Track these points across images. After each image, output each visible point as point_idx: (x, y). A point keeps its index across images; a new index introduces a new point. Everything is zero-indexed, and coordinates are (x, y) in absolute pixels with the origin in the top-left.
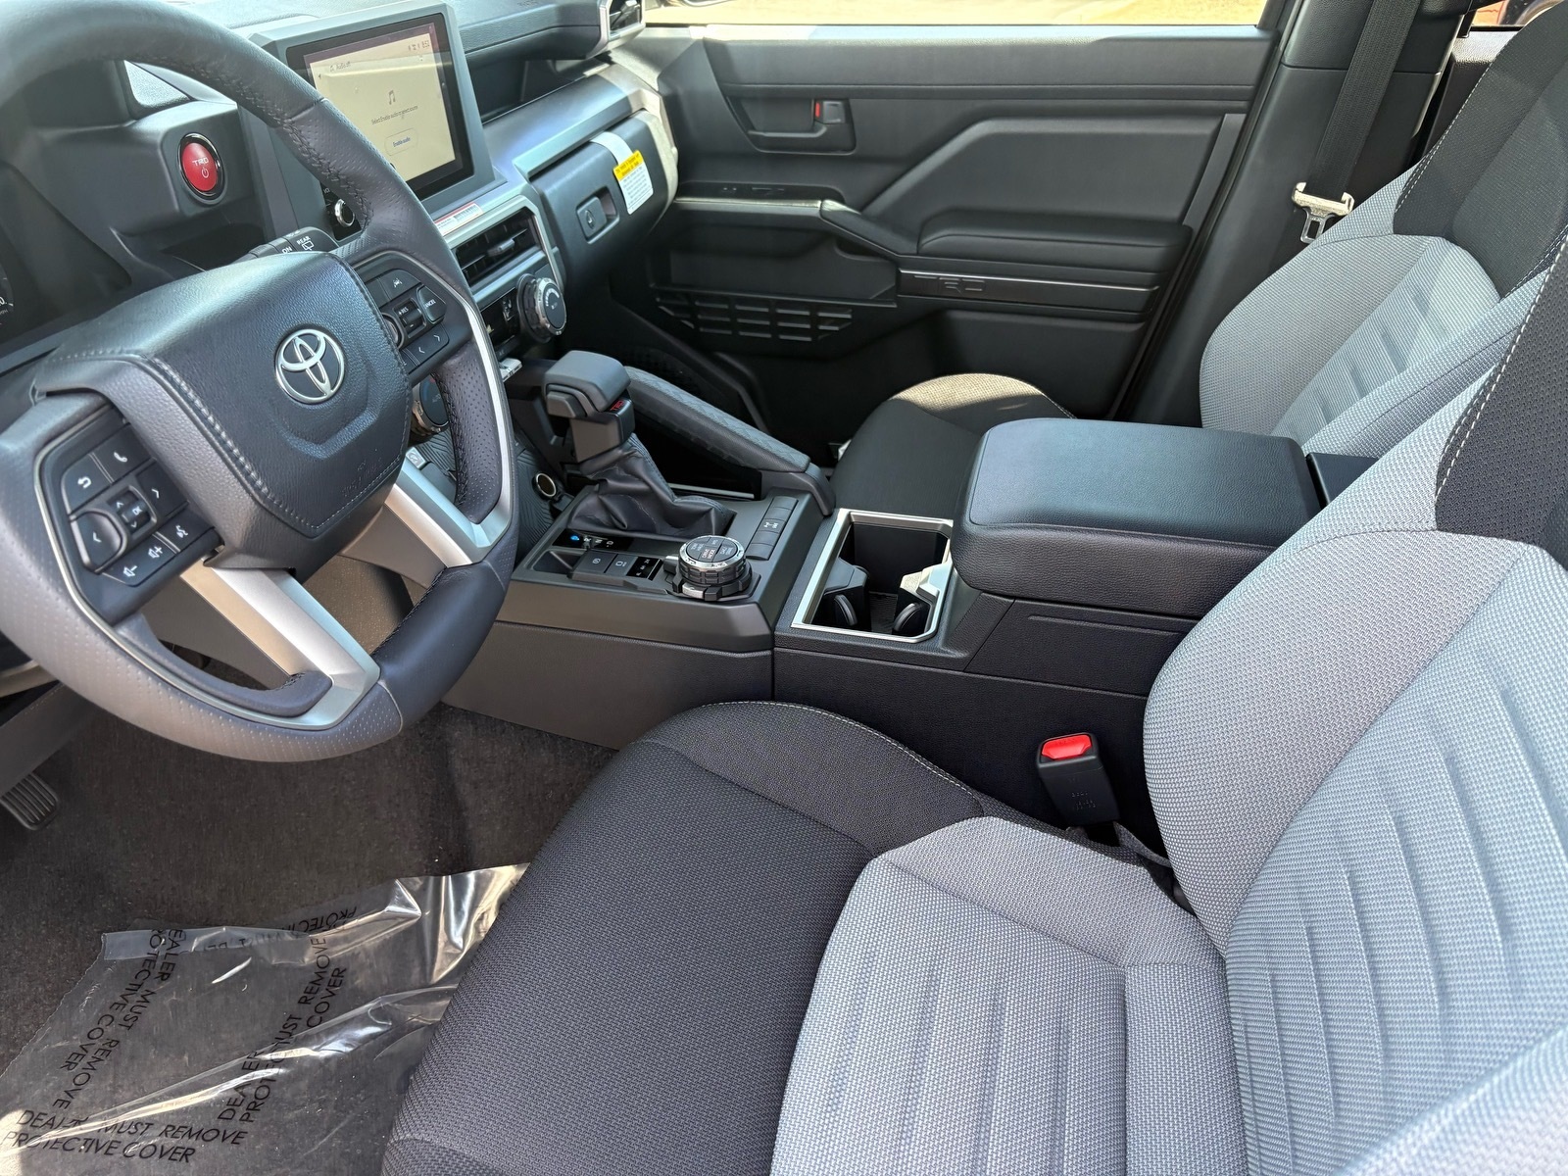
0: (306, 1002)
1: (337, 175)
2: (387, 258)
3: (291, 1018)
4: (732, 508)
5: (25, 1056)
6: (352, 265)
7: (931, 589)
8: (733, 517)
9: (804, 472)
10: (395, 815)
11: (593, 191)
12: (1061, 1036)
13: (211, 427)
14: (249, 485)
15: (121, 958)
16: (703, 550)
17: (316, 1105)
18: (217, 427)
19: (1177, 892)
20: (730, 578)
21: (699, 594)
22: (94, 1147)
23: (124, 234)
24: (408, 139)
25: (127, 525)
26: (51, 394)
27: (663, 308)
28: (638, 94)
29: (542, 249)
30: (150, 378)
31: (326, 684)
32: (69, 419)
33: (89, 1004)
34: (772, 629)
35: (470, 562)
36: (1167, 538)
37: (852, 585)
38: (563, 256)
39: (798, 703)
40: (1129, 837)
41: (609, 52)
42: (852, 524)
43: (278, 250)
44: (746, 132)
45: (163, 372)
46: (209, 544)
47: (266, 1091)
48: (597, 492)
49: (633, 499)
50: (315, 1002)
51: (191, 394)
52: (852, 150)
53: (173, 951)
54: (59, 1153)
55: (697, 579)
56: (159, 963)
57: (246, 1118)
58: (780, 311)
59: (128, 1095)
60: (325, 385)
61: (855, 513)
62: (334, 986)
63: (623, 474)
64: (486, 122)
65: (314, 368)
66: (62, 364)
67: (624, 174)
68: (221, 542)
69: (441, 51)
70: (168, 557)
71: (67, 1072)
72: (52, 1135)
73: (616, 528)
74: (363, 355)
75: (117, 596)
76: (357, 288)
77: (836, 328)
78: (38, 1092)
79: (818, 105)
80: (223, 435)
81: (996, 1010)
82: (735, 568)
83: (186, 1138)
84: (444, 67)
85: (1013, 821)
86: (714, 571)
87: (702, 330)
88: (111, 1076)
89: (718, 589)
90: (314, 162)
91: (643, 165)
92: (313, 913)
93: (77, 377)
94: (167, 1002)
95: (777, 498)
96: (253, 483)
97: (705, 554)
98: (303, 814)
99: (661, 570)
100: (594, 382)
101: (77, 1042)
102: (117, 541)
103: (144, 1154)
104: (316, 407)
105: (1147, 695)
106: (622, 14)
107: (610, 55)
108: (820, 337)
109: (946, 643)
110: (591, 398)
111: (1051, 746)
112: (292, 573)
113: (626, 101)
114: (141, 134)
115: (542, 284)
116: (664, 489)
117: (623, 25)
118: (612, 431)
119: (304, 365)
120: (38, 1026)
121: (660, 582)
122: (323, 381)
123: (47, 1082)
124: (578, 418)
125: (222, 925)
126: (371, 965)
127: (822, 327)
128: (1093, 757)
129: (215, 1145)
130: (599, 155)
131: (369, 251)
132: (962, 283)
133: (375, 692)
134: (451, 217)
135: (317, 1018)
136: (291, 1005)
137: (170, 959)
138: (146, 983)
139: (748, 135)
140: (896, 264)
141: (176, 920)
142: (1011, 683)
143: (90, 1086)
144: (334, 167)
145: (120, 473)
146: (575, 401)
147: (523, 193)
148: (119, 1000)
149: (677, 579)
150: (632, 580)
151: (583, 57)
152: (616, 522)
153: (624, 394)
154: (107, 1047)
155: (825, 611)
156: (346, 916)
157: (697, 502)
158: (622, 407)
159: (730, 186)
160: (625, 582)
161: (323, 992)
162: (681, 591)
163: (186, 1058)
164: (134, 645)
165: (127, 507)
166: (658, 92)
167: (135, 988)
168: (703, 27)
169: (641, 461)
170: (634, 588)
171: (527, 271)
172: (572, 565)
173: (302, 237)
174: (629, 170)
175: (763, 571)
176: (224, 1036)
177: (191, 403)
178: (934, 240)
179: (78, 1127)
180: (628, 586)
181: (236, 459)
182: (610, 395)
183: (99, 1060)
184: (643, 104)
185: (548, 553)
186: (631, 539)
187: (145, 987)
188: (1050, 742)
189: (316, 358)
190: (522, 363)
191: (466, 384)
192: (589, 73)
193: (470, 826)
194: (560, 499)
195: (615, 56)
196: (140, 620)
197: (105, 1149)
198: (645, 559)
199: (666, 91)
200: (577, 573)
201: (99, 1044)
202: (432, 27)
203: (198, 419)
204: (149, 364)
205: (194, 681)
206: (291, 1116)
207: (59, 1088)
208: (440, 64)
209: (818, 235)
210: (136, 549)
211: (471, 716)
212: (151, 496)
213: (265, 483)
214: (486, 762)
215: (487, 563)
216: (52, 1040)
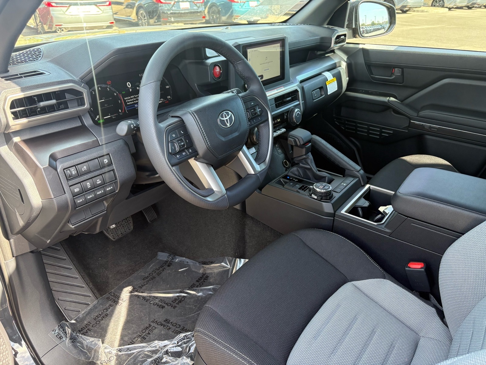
0: (198, 282)
1: (244, 76)
2: (251, 97)
3: (193, 284)
4: (334, 177)
5: (135, 274)
6: (242, 98)
7: (387, 211)
8: (334, 180)
9: (358, 172)
10: (229, 240)
11: (318, 87)
12: (392, 346)
13: (201, 129)
14: (206, 143)
15: (161, 259)
16: (320, 186)
17: (194, 306)
18: (203, 129)
19: (444, 320)
20: (326, 195)
21: (316, 197)
22: (144, 299)
23: (198, 86)
24: (268, 69)
25: (180, 146)
26: (172, 117)
27: (336, 122)
28: (340, 62)
29: (299, 101)
30: (191, 116)
31: (213, 192)
32: (174, 122)
33: (152, 267)
34: (335, 212)
35: (254, 173)
36: (459, 208)
37: (364, 206)
38: (305, 104)
39: (337, 234)
40: (434, 299)
41: (335, 50)
42: (370, 189)
43: (229, 93)
44: (370, 76)
45: (194, 115)
46: (195, 155)
47: (184, 299)
48: (297, 167)
49: (306, 170)
50: (200, 282)
51: (199, 121)
52: (402, 83)
53: (172, 260)
54: (137, 298)
55: (316, 193)
56: (168, 262)
57: (178, 304)
58: (383, 130)
59: (154, 290)
60: (228, 125)
61: (372, 187)
62: (205, 280)
63: (305, 163)
64: (291, 67)
65: (227, 120)
66: (176, 111)
67: (329, 84)
68: (198, 155)
69: (282, 47)
70: (186, 155)
71: (143, 281)
72: (136, 293)
73: (300, 177)
74: (239, 119)
75: (175, 161)
76: (242, 103)
77: (387, 135)
78: (136, 283)
79: (394, 69)
80: (203, 131)
81: (373, 332)
82: (327, 193)
83: (164, 303)
84: (282, 51)
85: (394, 283)
86: (321, 192)
87: (346, 130)
88: (152, 284)
89: (321, 197)
90: (239, 73)
91: (336, 82)
92: (205, 260)
93: (178, 114)
94: (168, 272)
95: (348, 177)
96: (207, 143)
97: (320, 187)
98: (208, 234)
99: (308, 189)
100: (302, 137)
101: (147, 275)
102: (177, 149)
103: (154, 304)
104: (225, 129)
105: (443, 255)
106: (339, 40)
107: (335, 51)
108: (382, 137)
109: (385, 227)
110: (300, 141)
111: (411, 264)
112: (212, 166)
113: (335, 63)
114: (206, 63)
115: (296, 110)
116: (315, 169)
117: (339, 43)
118: (304, 151)
119: (225, 119)
120: (140, 269)
121: (306, 193)
122: (228, 123)
123: (138, 282)
124: (295, 146)
125: (184, 257)
126: (215, 277)
127: (383, 134)
128: (423, 270)
129: (169, 307)
130: (323, 78)
131: (248, 95)
132: (430, 127)
133: (224, 197)
134: (276, 90)
135: (199, 286)
136: (194, 281)
137: (171, 262)
138: (165, 266)
139: (371, 77)
140: (410, 119)
141: (174, 253)
142: (403, 243)
143: (147, 285)
144: (244, 74)
145: (181, 135)
146: (295, 141)
147: (297, 86)
148: (158, 268)
149: (311, 192)
150: (299, 190)
151: (325, 51)
152: (300, 175)
153: (309, 141)
154: (153, 278)
155: (353, 210)
156: (212, 263)
157: (324, 174)
158: (308, 145)
159: (363, 90)
160: (297, 191)
161: (202, 280)
162: (311, 196)
163: (168, 286)
164: (175, 171)
165: (181, 143)
166: (346, 62)
167: (162, 266)
168: (364, 45)
169: (310, 160)
170: (299, 192)
171: (293, 106)
172: (285, 184)
173: (235, 90)
174: (331, 82)
175: (336, 196)
176: (178, 284)
177: (198, 123)
178: (423, 113)
179: (142, 293)
180: (298, 192)
181: (205, 137)
182: (305, 141)
183: (150, 280)
184: (340, 65)
185: (280, 180)
186: (303, 180)
187: (164, 267)
188: (411, 263)
189: (228, 118)
190: (286, 130)
191: (264, 131)
192: (326, 55)
193: (247, 248)
194: (289, 168)
195: (336, 51)
196: (178, 167)
197: (146, 300)
198: (305, 186)
199: (349, 62)
200: (286, 186)
201: (151, 277)
202: (281, 42)
203: (199, 126)
204: (192, 114)
205: (185, 182)
206: (188, 306)
207: (140, 284)
208: (281, 50)
209: (386, 107)
210: (180, 152)
211: (252, 218)
212: (186, 141)
213: (210, 143)
214: (254, 231)
215: (258, 175)
216: (142, 273)
